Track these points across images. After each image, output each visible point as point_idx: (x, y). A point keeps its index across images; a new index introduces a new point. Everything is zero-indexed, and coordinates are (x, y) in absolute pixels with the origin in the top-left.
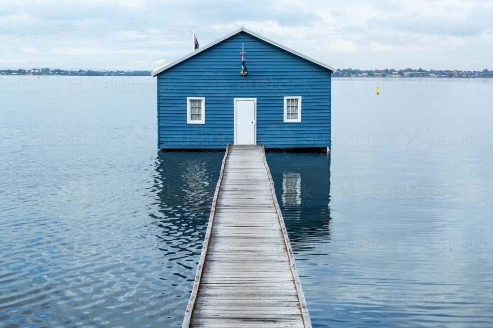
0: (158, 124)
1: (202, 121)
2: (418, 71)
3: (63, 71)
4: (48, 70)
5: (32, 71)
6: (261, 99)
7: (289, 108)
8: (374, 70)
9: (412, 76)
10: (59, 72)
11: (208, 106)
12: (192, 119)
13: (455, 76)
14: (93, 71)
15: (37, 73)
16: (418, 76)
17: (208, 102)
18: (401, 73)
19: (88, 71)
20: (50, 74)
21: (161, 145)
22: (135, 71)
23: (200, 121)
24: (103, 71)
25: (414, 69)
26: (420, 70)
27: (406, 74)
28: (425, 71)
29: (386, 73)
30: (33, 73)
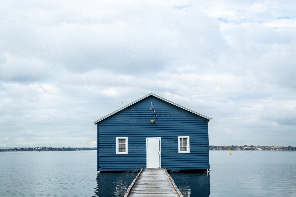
0: (98, 155)
1: (126, 153)
2: (251, 146)
3: (54, 148)
4: (45, 148)
5: (36, 149)
6: (163, 138)
7: (181, 144)
8: (226, 146)
9: (247, 149)
10: (51, 149)
11: (130, 143)
12: (119, 151)
13: (272, 149)
14: (71, 148)
15: (39, 149)
16: (251, 149)
17: (130, 140)
18: (241, 148)
19: (68, 148)
20: (47, 150)
21: (99, 169)
22: (94, 148)
23: (124, 152)
24: (76, 148)
25: (248, 146)
26: (252, 146)
27: (244, 148)
28: (255, 146)
29: (233, 148)
30: (37, 150)
